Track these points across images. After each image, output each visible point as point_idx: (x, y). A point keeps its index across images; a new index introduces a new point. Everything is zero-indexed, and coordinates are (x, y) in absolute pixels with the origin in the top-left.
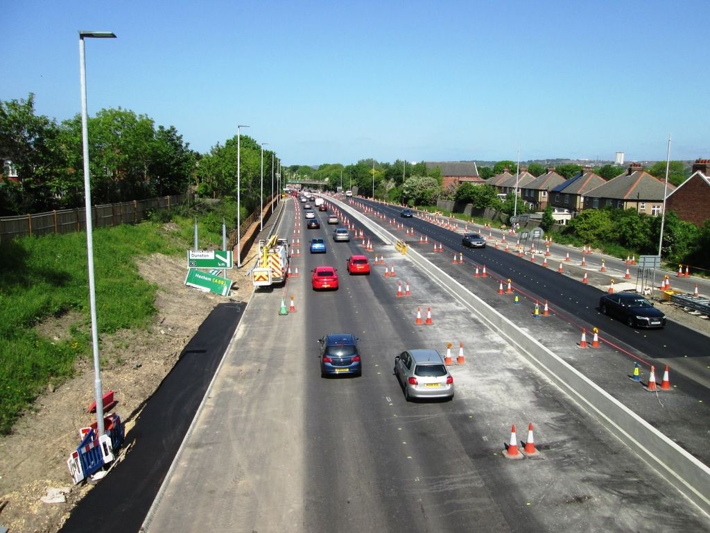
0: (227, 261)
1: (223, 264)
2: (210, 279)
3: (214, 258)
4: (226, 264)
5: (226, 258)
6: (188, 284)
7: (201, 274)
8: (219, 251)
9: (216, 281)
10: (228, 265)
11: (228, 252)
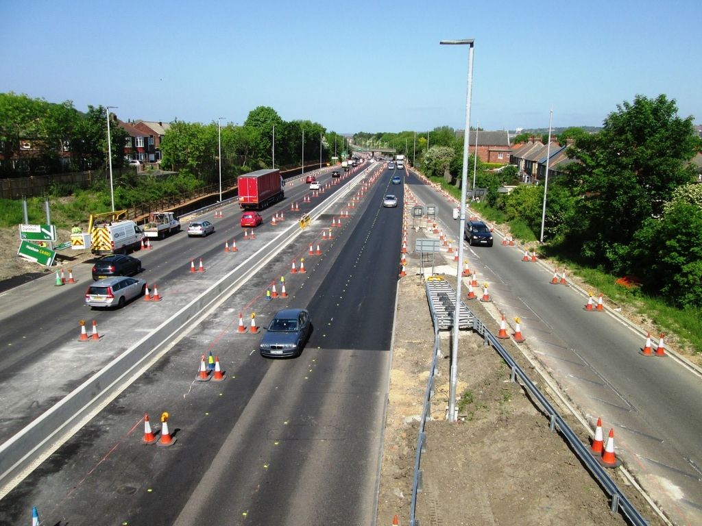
0: (51, 234)
1: (48, 237)
2: (37, 251)
3: (40, 232)
4: (50, 237)
5: (50, 231)
6: (21, 254)
7: (31, 245)
8: (44, 225)
9: (43, 252)
10: (53, 238)
11: (52, 227)
